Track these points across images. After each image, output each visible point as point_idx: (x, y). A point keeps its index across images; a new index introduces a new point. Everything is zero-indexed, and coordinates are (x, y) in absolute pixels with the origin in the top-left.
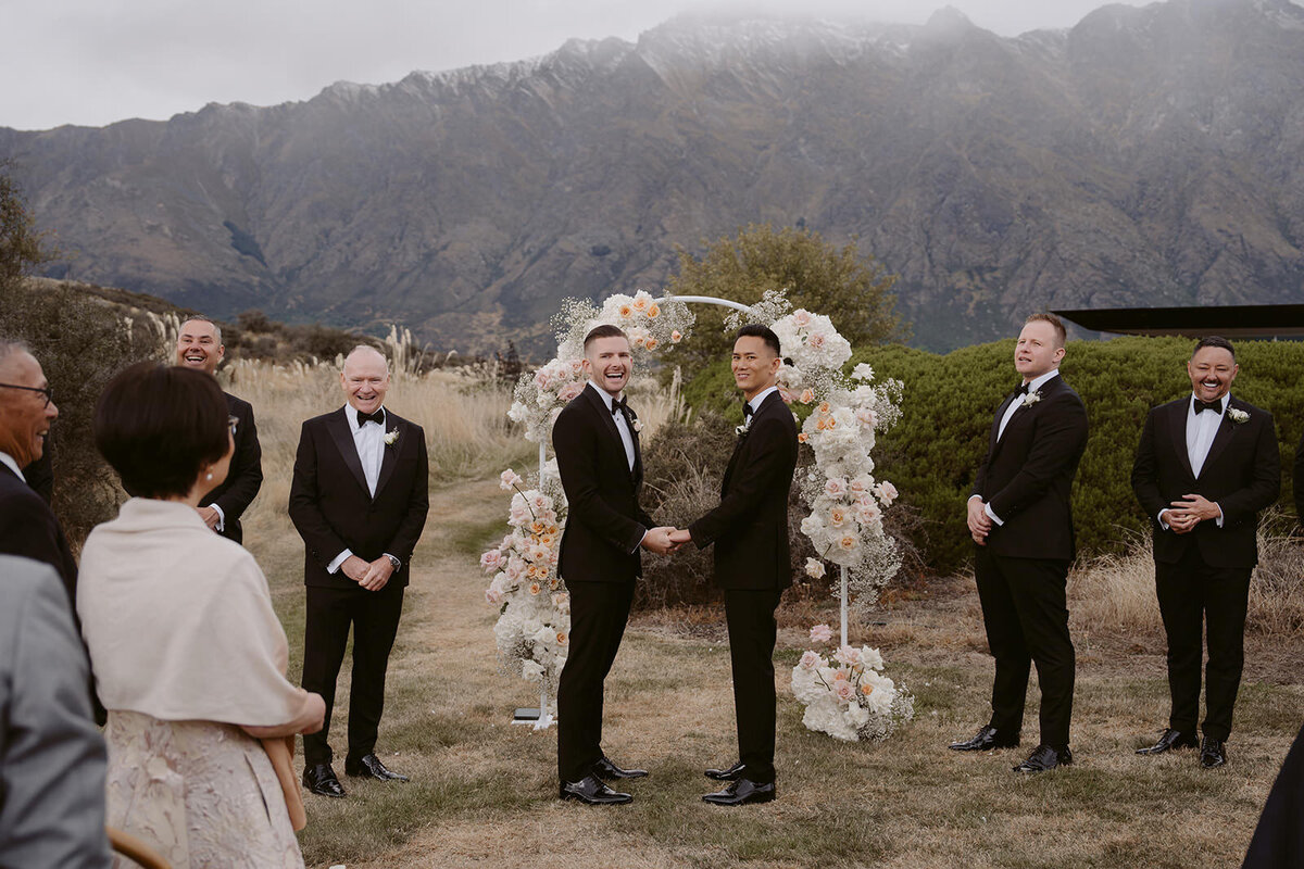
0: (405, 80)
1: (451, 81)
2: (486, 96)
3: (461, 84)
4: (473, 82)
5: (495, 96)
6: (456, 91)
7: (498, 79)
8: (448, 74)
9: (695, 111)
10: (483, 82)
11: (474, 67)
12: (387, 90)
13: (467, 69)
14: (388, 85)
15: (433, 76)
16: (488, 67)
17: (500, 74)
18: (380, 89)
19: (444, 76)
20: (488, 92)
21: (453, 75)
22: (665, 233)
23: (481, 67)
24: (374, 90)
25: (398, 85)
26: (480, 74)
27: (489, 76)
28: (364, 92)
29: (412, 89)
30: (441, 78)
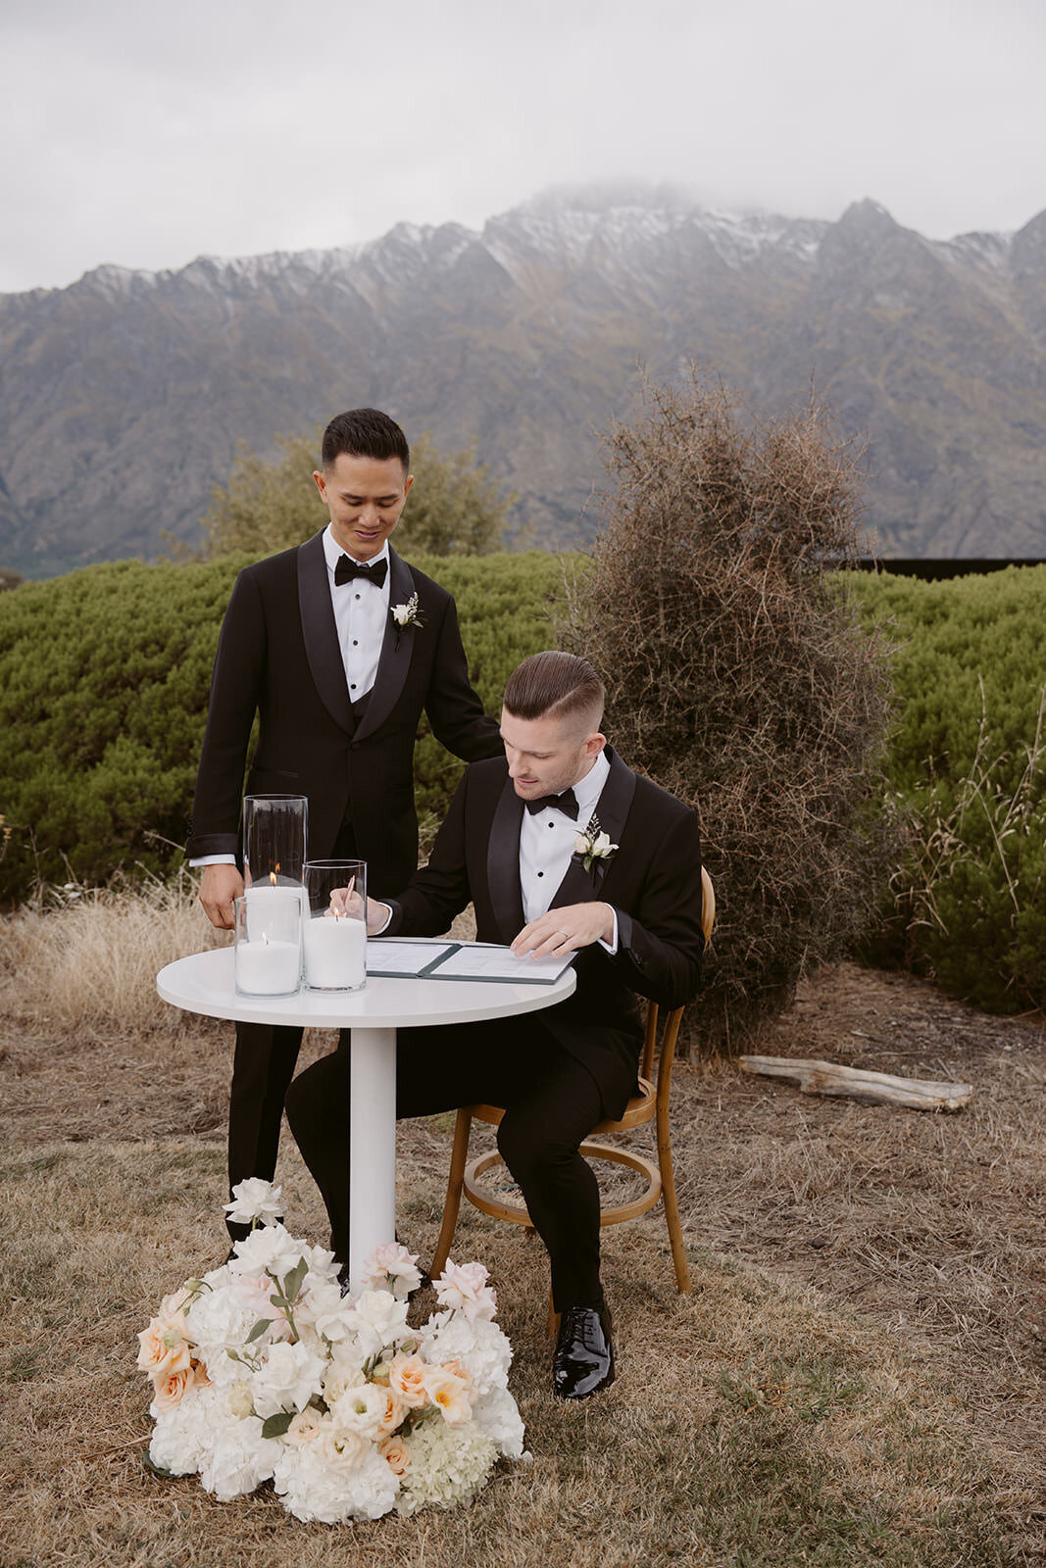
0: (189, 266)
1: (248, 269)
2: (291, 291)
3: (261, 275)
4: (275, 272)
5: (303, 292)
6: (254, 284)
7: (307, 269)
8: (245, 262)
9: (553, 320)
10: (289, 273)
11: (277, 254)
12: (166, 277)
13: (268, 256)
14: (168, 272)
15: (225, 262)
16: (296, 254)
17: (309, 263)
18: (158, 276)
19: (239, 263)
20: (295, 286)
21: (250, 263)
22: (511, 470)
23: (286, 254)
24: (149, 278)
25: (181, 272)
26: (285, 263)
27: (297, 265)
28: (136, 279)
29: (198, 278)
30: (237, 269)
